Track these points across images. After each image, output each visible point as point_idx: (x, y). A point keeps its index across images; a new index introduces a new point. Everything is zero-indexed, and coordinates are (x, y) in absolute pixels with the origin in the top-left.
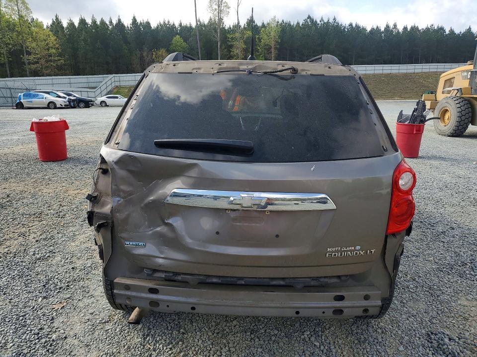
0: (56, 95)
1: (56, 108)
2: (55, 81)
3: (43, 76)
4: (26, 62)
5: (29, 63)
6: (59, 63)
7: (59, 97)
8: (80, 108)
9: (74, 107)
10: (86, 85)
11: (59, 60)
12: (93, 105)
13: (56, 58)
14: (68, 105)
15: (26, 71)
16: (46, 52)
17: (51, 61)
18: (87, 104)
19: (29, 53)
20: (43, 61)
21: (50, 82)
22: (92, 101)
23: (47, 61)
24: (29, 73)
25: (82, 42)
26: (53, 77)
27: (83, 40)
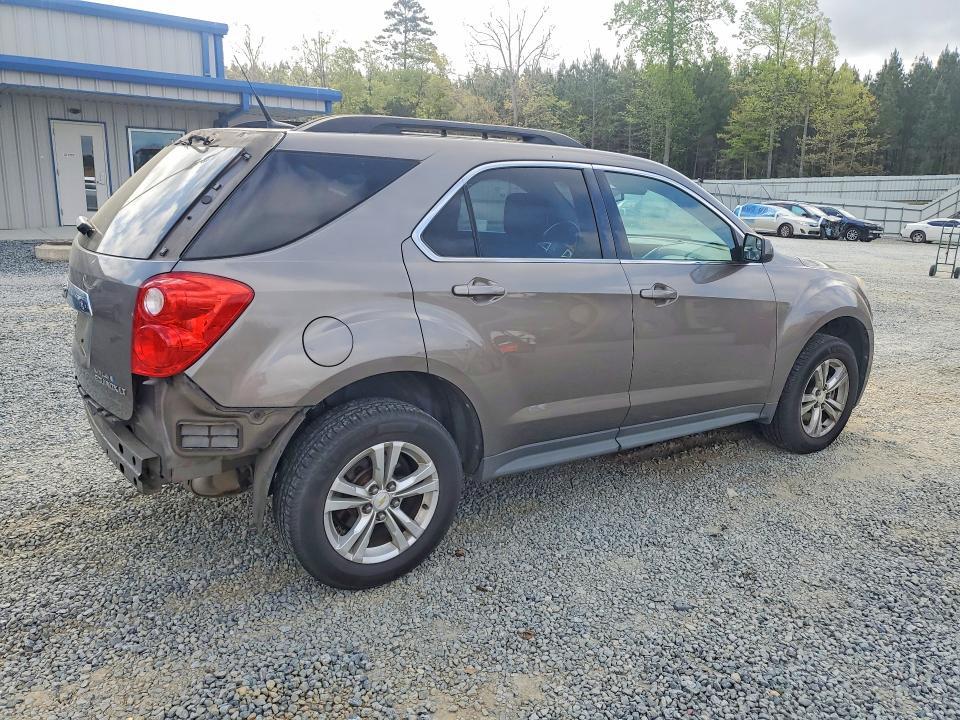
0: (803, 212)
1: (791, 235)
2: (847, 187)
3: (828, 175)
4: (804, 148)
5: (808, 152)
6: (866, 150)
7: (807, 215)
8: (848, 240)
9: (832, 238)
10: (912, 196)
11: (869, 143)
12: (877, 236)
13: (862, 141)
14: (817, 233)
15: (798, 166)
16: (846, 129)
17: (851, 146)
18: (864, 233)
19: (812, 132)
20: (834, 147)
21: (837, 187)
22: (876, 229)
23: (843, 146)
24: (804, 170)
25: (931, 103)
26: (845, 178)
27: (933, 98)
